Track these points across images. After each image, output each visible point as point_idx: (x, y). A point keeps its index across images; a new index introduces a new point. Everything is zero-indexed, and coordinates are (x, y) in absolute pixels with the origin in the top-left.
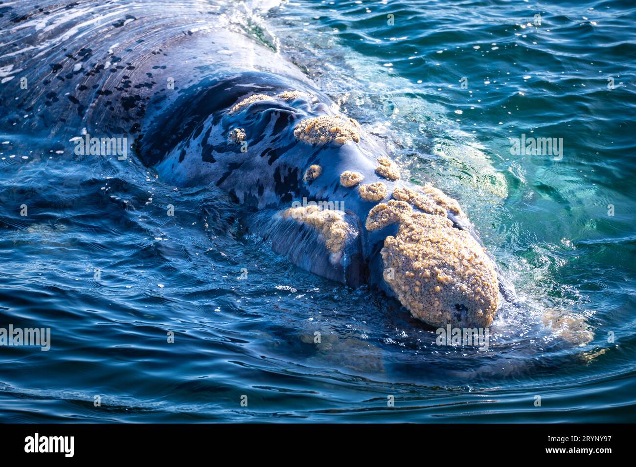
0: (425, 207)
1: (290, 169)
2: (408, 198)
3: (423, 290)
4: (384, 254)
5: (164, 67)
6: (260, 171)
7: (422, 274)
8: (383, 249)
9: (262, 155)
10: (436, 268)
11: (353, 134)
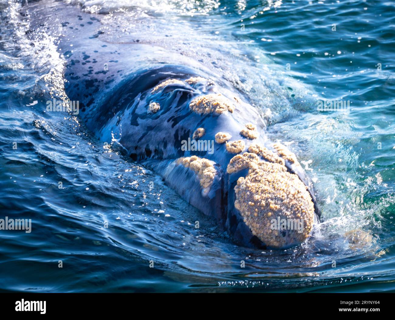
0: (269, 158)
1: (185, 131)
2: (258, 151)
3: (259, 215)
4: (236, 190)
5: (117, 62)
6: (166, 132)
7: (260, 204)
8: (236, 186)
9: (168, 121)
10: (269, 200)
11: (228, 107)
